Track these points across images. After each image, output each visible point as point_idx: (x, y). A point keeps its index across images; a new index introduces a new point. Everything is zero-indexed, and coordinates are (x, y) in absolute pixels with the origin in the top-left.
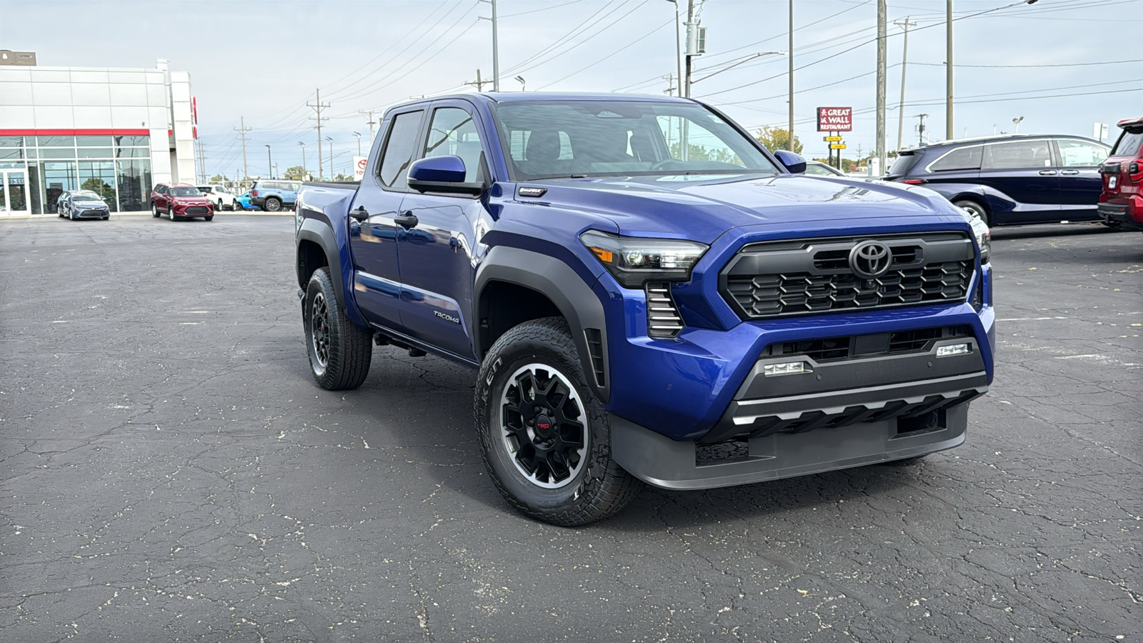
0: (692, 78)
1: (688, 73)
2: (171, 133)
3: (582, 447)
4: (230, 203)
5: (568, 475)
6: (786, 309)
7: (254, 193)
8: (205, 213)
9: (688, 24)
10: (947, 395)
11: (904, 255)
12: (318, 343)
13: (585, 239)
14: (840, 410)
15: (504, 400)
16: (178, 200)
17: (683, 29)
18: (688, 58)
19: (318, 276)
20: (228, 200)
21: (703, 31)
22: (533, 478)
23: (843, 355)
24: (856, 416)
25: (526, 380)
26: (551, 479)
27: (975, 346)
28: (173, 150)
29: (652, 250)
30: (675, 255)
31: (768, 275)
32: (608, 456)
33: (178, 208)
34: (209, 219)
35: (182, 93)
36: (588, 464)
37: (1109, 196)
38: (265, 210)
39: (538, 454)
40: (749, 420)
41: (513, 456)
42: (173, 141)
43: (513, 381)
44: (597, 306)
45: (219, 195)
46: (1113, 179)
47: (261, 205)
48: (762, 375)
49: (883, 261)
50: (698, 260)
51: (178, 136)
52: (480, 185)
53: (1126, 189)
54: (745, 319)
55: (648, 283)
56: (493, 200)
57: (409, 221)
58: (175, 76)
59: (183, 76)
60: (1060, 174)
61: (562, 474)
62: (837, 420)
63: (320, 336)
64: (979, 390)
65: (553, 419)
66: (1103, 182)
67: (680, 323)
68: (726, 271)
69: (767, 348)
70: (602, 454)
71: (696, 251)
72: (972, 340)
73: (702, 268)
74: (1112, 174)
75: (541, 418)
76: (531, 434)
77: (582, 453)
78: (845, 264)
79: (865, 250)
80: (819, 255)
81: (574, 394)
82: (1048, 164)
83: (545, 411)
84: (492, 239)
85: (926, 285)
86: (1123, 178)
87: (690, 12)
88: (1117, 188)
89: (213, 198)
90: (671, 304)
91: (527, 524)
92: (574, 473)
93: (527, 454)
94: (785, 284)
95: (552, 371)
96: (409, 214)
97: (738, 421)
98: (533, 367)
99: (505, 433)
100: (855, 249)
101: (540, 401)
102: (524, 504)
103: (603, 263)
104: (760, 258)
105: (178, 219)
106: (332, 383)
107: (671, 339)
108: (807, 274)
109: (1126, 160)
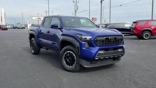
0: (76, 13)
1: (76, 12)
2: (1, 17)
3: (75, 62)
4: (10, 28)
5: (73, 66)
6: (102, 45)
7: (13, 26)
8: (6, 29)
9: (76, 6)
10: (120, 56)
11: (115, 38)
12: (32, 48)
13: (77, 35)
14: (108, 57)
15: (64, 56)
16: (2, 27)
17: (75, 6)
18: (76, 10)
19: (33, 39)
20: (9, 27)
21: (78, 7)
22: (68, 66)
23: (108, 51)
24: (110, 58)
25: (67, 53)
26: (71, 66)
27: (123, 50)
28: (2, 20)
29: (86, 37)
30: (88, 38)
31: (100, 40)
32: (79, 63)
33: (2, 28)
34: (7, 30)
35: (3, 12)
36: (76, 64)
37: (131, 31)
38: (15, 29)
39: (69, 63)
40: (97, 59)
41: (65, 63)
42: (2, 19)
43: (65, 53)
44: (78, 44)
45: (8, 26)
46: (132, 29)
47: (14, 28)
48: (99, 53)
49: (113, 39)
50: (91, 38)
51: (2, 18)
52: (60, 28)
53: (133, 30)
54: (97, 46)
55: (85, 41)
56: (62, 30)
57: (49, 32)
58: (2, 9)
59: (3, 9)
60: (125, 28)
61: (72, 65)
62: (107, 59)
63: (33, 47)
64: (123, 55)
65: (71, 58)
66: (131, 29)
67: (89, 46)
68: (95, 40)
69: (100, 50)
70: (78, 63)
71: (91, 37)
72: (123, 49)
73: (92, 39)
74: (132, 28)
75: (69, 58)
76: (68, 60)
77: (75, 63)
78: (109, 39)
79: (111, 38)
80: (106, 38)
81: (74, 55)
82: (123, 27)
83: (70, 57)
84: (62, 35)
85: (118, 42)
86: (133, 29)
87: (76, 4)
88: (132, 30)
89: (7, 27)
90: (88, 44)
91: (67, 72)
92: (74, 65)
93: (67, 63)
94: (102, 42)
95: (71, 52)
96: (49, 31)
97: (96, 59)
98: (69, 52)
99: (64, 60)
100: (110, 38)
101: (69, 56)
102: (67, 69)
103: (79, 38)
104: (99, 38)
105: (2, 30)
106: (35, 54)
107: (88, 48)
108: (104, 41)
109: (134, 27)
